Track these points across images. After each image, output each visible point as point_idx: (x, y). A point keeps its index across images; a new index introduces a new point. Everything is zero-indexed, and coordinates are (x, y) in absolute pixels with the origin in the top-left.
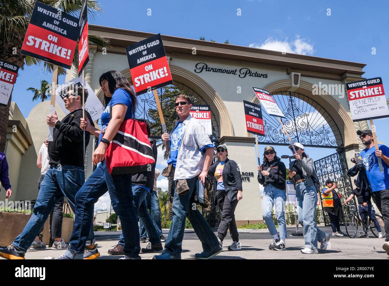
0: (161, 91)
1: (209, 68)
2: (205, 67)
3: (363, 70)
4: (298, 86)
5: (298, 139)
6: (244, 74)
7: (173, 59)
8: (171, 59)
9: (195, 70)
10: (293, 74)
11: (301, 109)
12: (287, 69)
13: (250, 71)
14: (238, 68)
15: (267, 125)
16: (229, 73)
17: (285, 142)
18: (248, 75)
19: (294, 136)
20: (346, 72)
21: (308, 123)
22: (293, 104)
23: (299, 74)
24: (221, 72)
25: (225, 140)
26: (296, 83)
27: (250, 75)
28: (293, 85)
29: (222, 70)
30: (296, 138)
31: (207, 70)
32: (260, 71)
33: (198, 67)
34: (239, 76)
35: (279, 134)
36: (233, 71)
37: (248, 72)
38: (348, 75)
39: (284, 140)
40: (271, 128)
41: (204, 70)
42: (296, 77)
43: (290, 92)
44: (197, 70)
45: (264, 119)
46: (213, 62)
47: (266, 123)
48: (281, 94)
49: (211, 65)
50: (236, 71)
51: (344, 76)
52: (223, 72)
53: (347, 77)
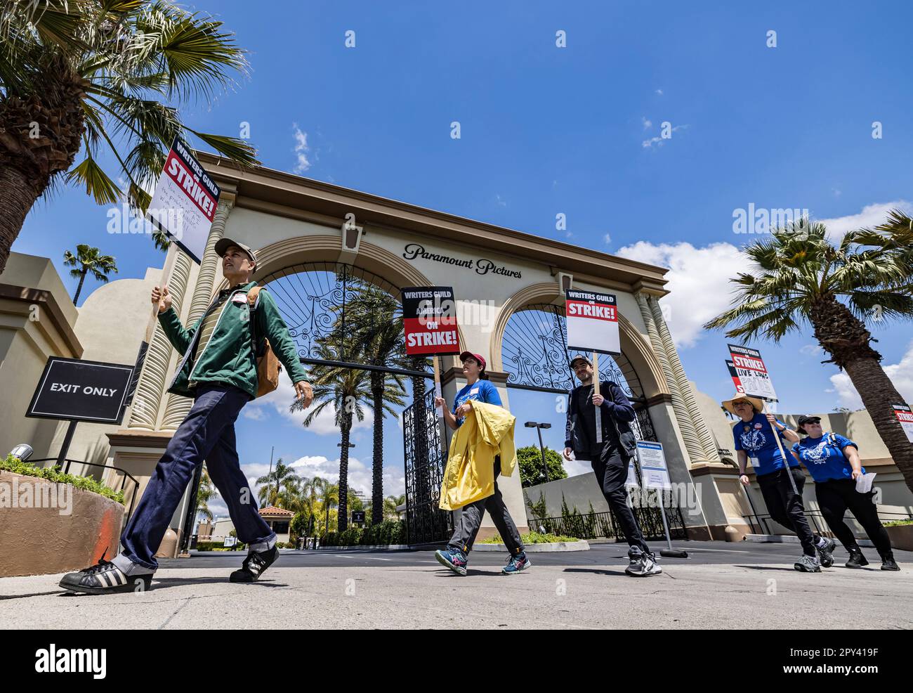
0: (344, 285)
1: (428, 254)
2: (420, 251)
3: (665, 277)
5: (573, 382)
6: (485, 269)
7: (367, 234)
8: (364, 233)
9: (404, 255)
10: (561, 274)
12: (550, 267)
13: (493, 265)
14: (475, 260)
15: (523, 355)
16: (459, 265)
17: (553, 386)
18: (490, 271)
19: (566, 378)
20: (641, 278)
22: (561, 324)
23: (571, 276)
24: (447, 262)
25: (456, 374)
26: (566, 290)
27: (494, 272)
28: (563, 293)
29: (448, 258)
30: (570, 381)
31: (425, 256)
32: (510, 267)
33: (409, 249)
34: (477, 270)
35: (542, 372)
36: (467, 262)
37: (490, 266)
38: (643, 283)
39: (552, 383)
40: (528, 360)
41: (419, 256)
42: (566, 279)
43: (555, 306)
44: (408, 255)
45: (518, 346)
46: (434, 245)
47: (520, 353)
48: (542, 309)
49: (430, 250)
50: (471, 262)
51: (638, 285)
52: (450, 262)
53: (642, 286)
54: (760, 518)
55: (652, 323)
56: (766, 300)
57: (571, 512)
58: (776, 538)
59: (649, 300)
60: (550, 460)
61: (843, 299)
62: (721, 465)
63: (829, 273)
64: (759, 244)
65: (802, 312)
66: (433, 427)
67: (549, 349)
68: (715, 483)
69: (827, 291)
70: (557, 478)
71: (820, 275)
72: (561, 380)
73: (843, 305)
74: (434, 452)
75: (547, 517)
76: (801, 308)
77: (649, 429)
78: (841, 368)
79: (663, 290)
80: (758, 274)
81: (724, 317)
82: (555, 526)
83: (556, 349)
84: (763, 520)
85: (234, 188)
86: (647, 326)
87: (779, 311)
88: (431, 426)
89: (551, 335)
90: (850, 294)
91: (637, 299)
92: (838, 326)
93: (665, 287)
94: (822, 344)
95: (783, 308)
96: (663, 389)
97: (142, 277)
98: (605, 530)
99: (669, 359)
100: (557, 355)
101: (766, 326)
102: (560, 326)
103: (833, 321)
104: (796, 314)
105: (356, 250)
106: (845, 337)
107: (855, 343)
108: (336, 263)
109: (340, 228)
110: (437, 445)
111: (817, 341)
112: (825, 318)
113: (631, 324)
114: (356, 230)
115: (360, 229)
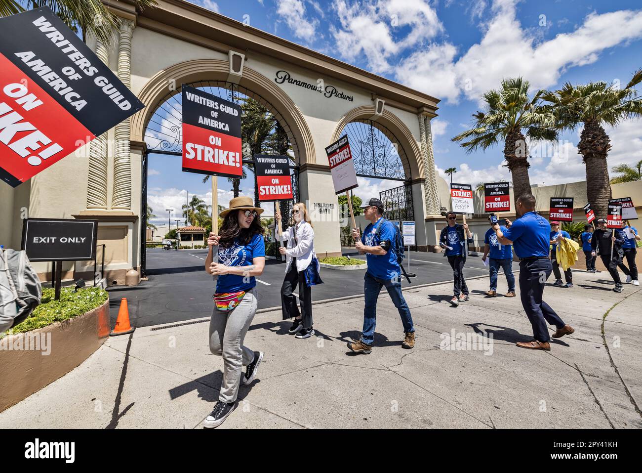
1: (292, 79)
2: (287, 78)
4: (381, 113)
6: (330, 94)
7: (248, 60)
8: (246, 59)
9: (276, 80)
10: (378, 100)
11: (380, 140)
12: (372, 94)
13: (336, 90)
14: (324, 85)
16: (313, 89)
17: (363, 173)
18: (334, 95)
20: (424, 105)
21: (385, 155)
22: (373, 133)
23: (384, 102)
24: (305, 87)
25: (307, 168)
26: (379, 111)
27: (336, 96)
28: (377, 113)
29: (306, 84)
30: (373, 170)
31: (290, 81)
32: (347, 93)
33: (280, 75)
34: (325, 94)
35: (358, 164)
37: (334, 92)
38: (425, 109)
39: (363, 171)
41: (286, 81)
42: (380, 103)
43: (371, 121)
44: (278, 80)
46: (297, 73)
48: (363, 122)
49: (294, 76)
50: (321, 88)
51: (421, 109)
52: (307, 87)
53: (424, 111)
55: (424, 135)
56: (487, 128)
59: (425, 120)
60: (355, 202)
62: (440, 216)
67: (364, 149)
68: (435, 226)
69: (518, 126)
72: (368, 169)
77: (410, 196)
79: (434, 114)
83: (368, 150)
85: (133, 10)
86: (421, 136)
87: (491, 134)
89: (366, 141)
90: (528, 128)
91: (419, 119)
93: (436, 112)
94: (506, 156)
95: (494, 132)
96: (422, 176)
100: (368, 154)
102: (372, 134)
104: (499, 136)
105: (240, 73)
108: (226, 82)
109: (227, 53)
111: (504, 154)
114: (240, 56)
115: (243, 56)
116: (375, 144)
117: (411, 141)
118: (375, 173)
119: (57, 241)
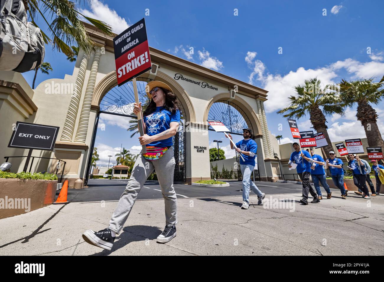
2: (181, 77)
3: (267, 94)
4: (234, 98)
5: (231, 129)
6: (204, 86)
7: (160, 68)
9: (175, 78)
10: (232, 90)
11: (234, 112)
12: (228, 87)
14: (201, 82)
16: (195, 83)
18: (206, 87)
20: (259, 94)
21: (237, 121)
22: (230, 108)
23: (235, 91)
26: (233, 96)
27: (208, 87)
28: (232, 97)
29: (191, 80)
31: (183, 79)
32: (214, 86)
33: (177, 76)
34: (202, 86)
36: (198, 83)
37: (207, 85)
38: (259, 96)
41: (180, 79)
42: (233, 92)
43: (228, 101)
44: (176, 78)
45: (214, 115)
46: (187, 75)
47: (214, 118)
48: (224, 102)
49: (185, 76)
50: (200, 83)
51: (257, 96)
52: (192, 82)
53: (259, 97)
54: (282, 175)
55: (260, 110)
56: (298, 105)
57: (225, 170)
58: (286, 181)
59: (260, 102)
60: (220, 153)
61: (321, 108)
62: (274, 159)
63: (318, 98)
64: (299, 86)
65: (308, 111)
66: (181, 143)
67: (224, 117)
68: (271, 164)
69: (317, 104)
70: (222, 159)
71: (316, 98)
73: (320, 110)
74: (181, 151)
75: (217, 172)
76: (308, 109)
78: (315, 130)
79: (265, 99)
80: (297, 96)
81: (284, 110)
82: (220, 174)
83: (227, 117)
84: (283, 175)
85: (104, 42)
86: (258, 111)
87: (301, 110)
88: (180, 142)
89: (226, 112)
90: (323, 106)
91: (257, 101)
92: (317, 117)
93: (267, 98)
94: (311, 122)
95: (302, 109)
96: (260, 134)
97: (63, 78)
98: (235, 176)
99: (264, 123)
100: (227, 120)
101: (296, 114)
102: (229, 109)
103: (316, 115)
104: (306, 111)
105: (155, 74)
106: (319, 120)
107: (321, 123)
108: (147, 78)
110: (182, 149)
112: (314, 114)
113: (253, 110)
114: (156, 66)
115: (158, 66)
116: (231, 114)
117: (252, 113)
118: (231, 131)
119: (33, 137)
